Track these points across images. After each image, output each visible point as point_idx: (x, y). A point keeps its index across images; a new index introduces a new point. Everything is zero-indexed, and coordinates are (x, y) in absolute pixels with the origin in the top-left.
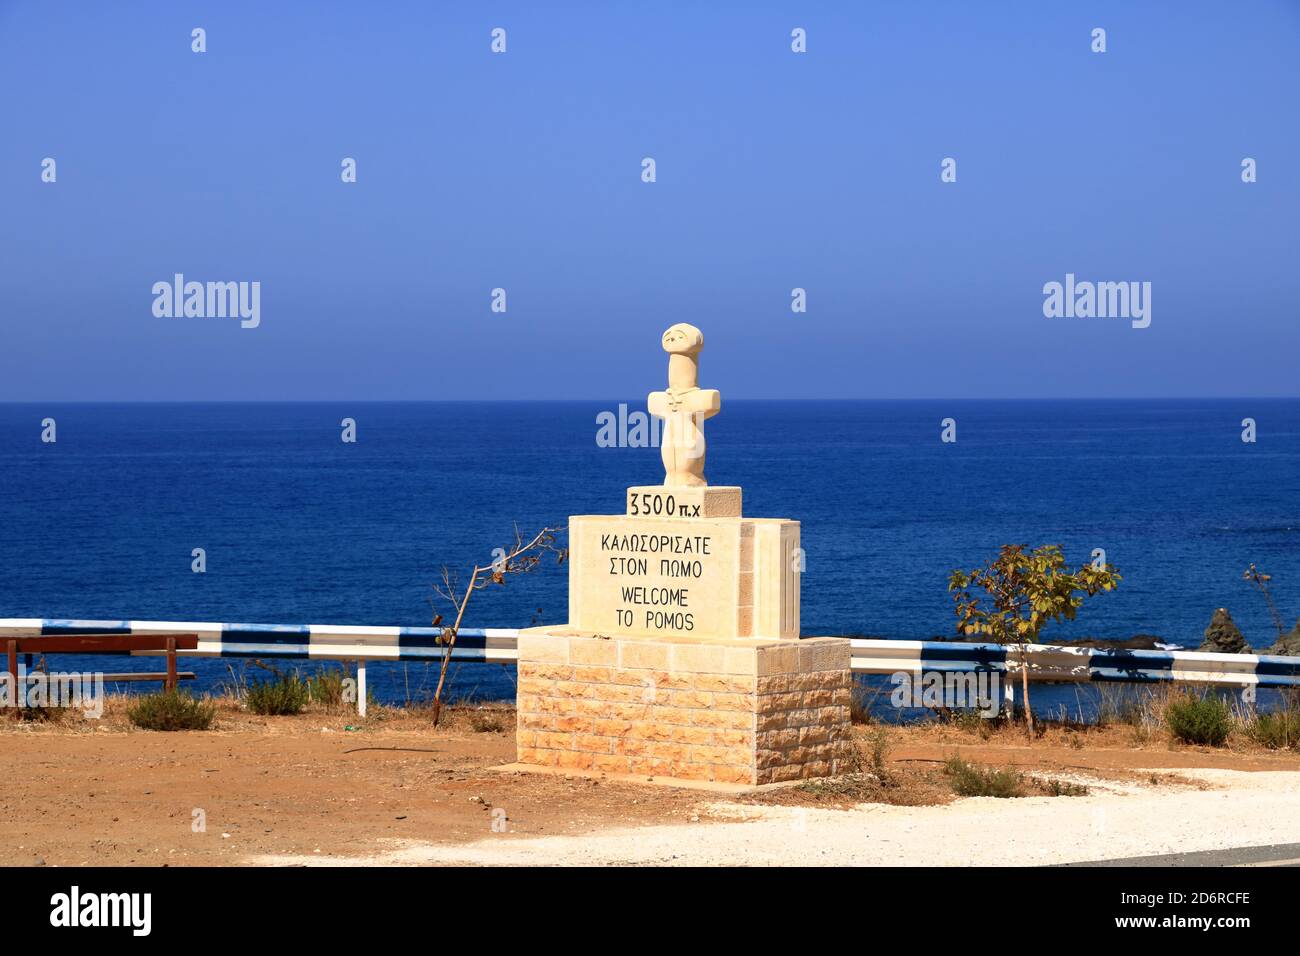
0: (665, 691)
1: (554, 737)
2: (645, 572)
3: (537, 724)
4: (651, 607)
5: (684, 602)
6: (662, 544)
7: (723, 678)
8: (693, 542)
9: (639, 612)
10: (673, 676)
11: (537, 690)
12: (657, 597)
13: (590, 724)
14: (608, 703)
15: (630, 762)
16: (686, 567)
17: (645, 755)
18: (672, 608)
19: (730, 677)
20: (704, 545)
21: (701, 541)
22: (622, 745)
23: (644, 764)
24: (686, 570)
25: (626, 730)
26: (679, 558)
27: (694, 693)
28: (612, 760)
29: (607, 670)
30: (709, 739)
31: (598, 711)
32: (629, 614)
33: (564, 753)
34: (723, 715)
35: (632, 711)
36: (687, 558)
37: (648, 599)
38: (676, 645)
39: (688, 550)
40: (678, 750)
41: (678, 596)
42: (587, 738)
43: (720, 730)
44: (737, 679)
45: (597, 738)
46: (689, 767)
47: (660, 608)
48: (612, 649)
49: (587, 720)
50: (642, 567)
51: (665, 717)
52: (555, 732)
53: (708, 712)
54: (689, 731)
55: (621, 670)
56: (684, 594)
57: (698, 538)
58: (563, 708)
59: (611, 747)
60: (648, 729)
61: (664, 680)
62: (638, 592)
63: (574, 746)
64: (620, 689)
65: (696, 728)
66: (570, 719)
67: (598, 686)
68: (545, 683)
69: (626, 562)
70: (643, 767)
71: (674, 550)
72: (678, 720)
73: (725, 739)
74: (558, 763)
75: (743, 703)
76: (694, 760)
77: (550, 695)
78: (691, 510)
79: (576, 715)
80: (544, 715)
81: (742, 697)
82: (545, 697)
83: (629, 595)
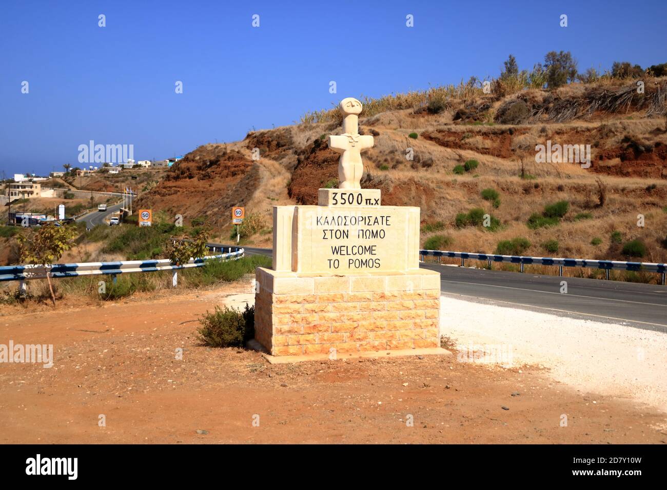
0: (381, 303)
1: (302, 338)
2: (347, 237)
3: (290, 331)
4: (352, 257)
5: (373, 252)
6: (359, 221)
7: (419, 292)
8: (380, 220)
9: (344, 260)
10: (387, 293)
11: (289, 311)
12: (355, 250)
13: (329, 327)
14: (342, 313)
15: (358, 345)
16: (375, 233)
17: (368, 340)
18: (366, 256)
19: (425, 291)
20: (387, 220)
21: (384, 218)
22: (352, 336)
23: (368, 345)
24: (375, 235)
25: (355, 328)
26: (370, 228)
27: (401, 302)
28: (346, 346)
29: (342, 295)
30: (411, 326)
31: (335, 319)
32: (336, 262)
33: (310, 346)
34: (420, 312)
35: (359, 317)
36: (375, 228)
37: (350, 252)
38: (389, 277)
39: (376, 223)
40: (391, 335)
41: (370, 249)
42: (326, 335)
43: (417, 321)
44: (428, 292)
45: (334, 334)
46: (398, 343)
47: (358, 256)
48: (346, 282)
49: (327, 325)
50: (346, 234)
51: (382, 317)
52: (303, 334)
53: (410, 311)
54: (398, 323)
55: (351, 294)
56: (374, 248)
57: (382, 217)
58: (310, 319)
59: (344, 338)
60: (371, 325)
61: (382, 297)
62: (342, 248)
63: (317, 341)
64: (350, 304)
65: (403, 321)
66: (314, 326)
67: (335, 304)
68: (296, 306)
69: (334, 232)
70: (367, 347)
71: (367, 223)
72: (390, 318)
73: (422, 325)
74: (306, 352)
75: (433, 304)
76: (401, 339)
77: (299, 313)
78: (373, 201)
79: (318, 323)
80: (295, 325)
81: (432, 301)
82: (294, 315)
83: (336, 250)
